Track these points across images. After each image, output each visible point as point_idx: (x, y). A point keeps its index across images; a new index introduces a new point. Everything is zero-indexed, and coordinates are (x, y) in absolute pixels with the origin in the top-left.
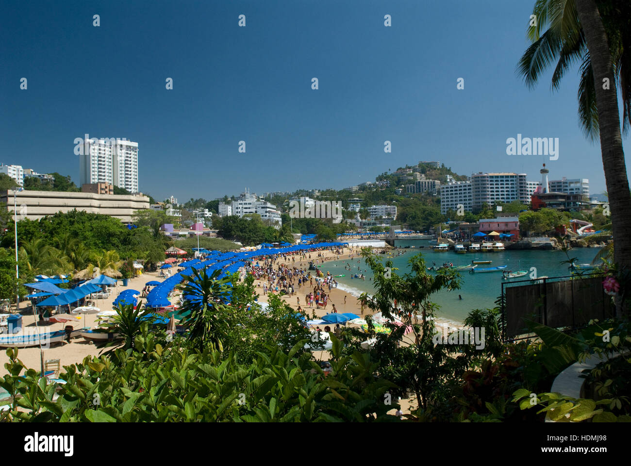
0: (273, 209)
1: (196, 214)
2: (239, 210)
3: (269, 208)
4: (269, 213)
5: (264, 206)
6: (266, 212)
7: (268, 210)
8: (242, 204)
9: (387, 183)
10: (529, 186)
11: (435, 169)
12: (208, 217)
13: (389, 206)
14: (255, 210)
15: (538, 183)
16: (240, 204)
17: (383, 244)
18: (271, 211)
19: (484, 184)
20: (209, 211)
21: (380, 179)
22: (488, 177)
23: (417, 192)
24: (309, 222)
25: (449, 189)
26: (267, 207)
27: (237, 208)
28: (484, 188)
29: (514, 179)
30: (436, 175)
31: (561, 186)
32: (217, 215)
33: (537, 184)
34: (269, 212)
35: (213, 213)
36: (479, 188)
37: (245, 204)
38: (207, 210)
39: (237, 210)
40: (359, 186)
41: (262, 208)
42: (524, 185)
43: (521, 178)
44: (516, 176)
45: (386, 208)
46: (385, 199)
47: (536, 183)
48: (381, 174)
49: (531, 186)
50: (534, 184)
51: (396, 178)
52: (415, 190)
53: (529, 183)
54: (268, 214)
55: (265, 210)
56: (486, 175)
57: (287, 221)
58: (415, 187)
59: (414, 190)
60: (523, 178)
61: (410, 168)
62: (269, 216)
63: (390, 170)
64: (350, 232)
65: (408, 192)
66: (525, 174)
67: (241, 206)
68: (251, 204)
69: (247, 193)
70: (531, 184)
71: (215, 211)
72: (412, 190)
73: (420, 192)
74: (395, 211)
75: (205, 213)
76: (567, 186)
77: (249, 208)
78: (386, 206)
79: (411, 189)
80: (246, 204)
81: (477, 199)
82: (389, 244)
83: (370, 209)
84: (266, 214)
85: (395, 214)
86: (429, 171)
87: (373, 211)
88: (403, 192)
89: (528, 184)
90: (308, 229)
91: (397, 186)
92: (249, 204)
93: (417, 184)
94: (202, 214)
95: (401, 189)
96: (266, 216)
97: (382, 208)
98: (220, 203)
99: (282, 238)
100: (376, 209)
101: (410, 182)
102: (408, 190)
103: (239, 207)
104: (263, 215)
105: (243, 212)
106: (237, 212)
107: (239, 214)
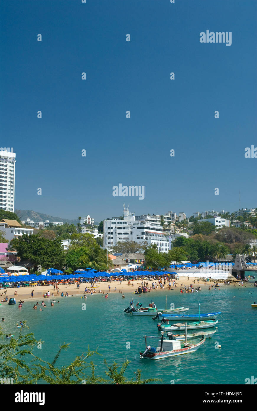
0: (159, 230)
2: (112, 231)
3: (147, 228)
5: (140, 226)
6: (143, 233)
7: (145, 230)
8: (115, 223)
14: (131, 230)
16: (113, 223)
18: (150, 233)
24: (201, 247)
26: (143, 228)
27: (109, 228)
34: (147, 233)
38: (97, 230)
39: (109, 231)
41: (139, 228)
54: (145, 236)
55: (141, 230)
62: (146, 239)
67: (114, 226)
68: (126, 223)
69: (126, 210)
77: (124, 228)
80: (121, 223)
84: (142, 236)
90: (200, 255)
92: (124, 223)
96: (142, 238)
103: (112, 227)
104: (138, 236)
105: (116, 233)
106: (109, 233)
107: (111, 236)
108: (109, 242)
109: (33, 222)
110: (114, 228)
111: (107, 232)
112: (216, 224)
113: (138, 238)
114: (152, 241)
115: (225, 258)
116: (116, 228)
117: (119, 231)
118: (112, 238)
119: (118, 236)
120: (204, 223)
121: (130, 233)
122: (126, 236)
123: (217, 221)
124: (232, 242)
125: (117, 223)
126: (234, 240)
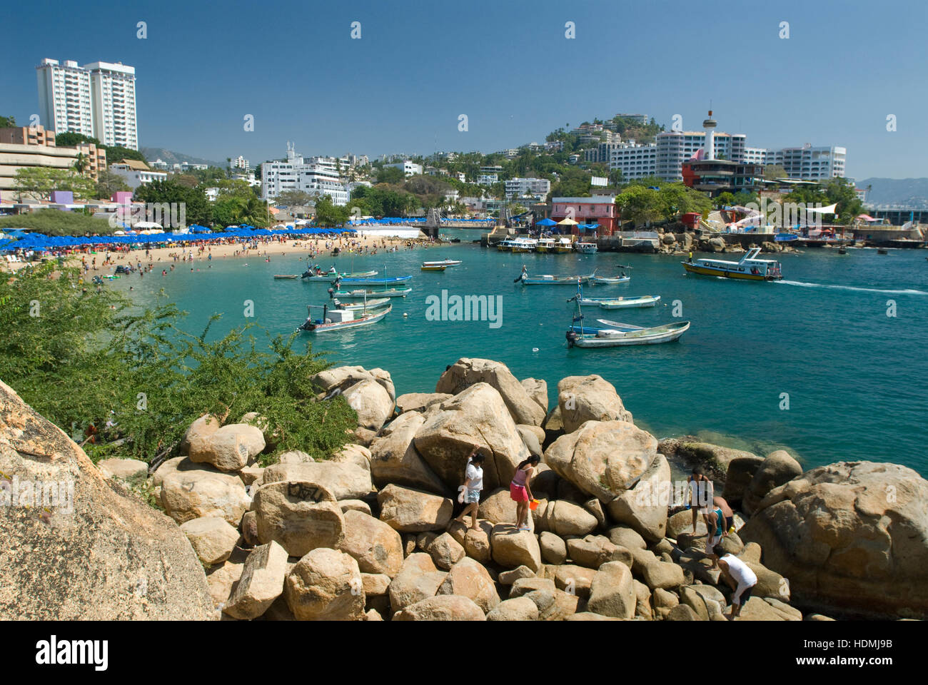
0: (334, 177)
2: (273, 177)
3: (318, 174)
5: (309, 171)
6: (313, 181)
7: (316, 177)
8: (277, 167)
9: (560, 146)
10: (748, 155)
11: (639, 126)
13: (538, 180)
14: (298, 177)
15: (764, 151)
16: (273, 167)
17: (415, 233)
18: (322, 180)
19: (675, 149)
21: (551, 139)
22: (682, 138)
23: (600, 161)
24: (387, 199)
25: (623, 156)
26: (313, 174)
27: (269, 174)
28: (675, 155)
29: (725, 142)
30: (640, 135)
31: (799, 157)
33: (763, 153)
34: (319, 181)
36: (666, 155)
37: (281, 167)
39: (269, 177)
40: (519, 148)
41: (308, 174)
42: (739, 153)
43: (736, 142)
44: (728, 139)
45: (534, 183)
46: (541, 169)
47: (761, 151)
48: (554, 131)
49: (752, 155)
50: (757, 153)
51: (574, 139)
52: (598, 158)
53: (749, 150)
54: (316, 184)
55: (311, 177)
56: (680, 134)
58: (598, 152)
59: (596, 158)
60: (740, 142)
61: (599, 123)
63: (568, 125)
65: (587, 160)
66: (744, 136)
67: (275, 170)
68: (291, 167)
69: (291, 150)
70: (752, 152)
72: (594, 158)
73: (604, 160)
74: (546, 187)
76: (809, 158)
77: (289, 174)
78: (534, 180)
79: (591, 155)
80: (284, 167)
81: (662, 172)
82: (428, 234)
83: (509, 183)
84: (312, 184)
85: (546, 192)
86: (629, 129)
87: (514, 186)
88: (580, 159)
89: (746, 152)
90: (385, 209)
91: (573, 150)
92: (288, 167)
93: (600, 148)
95: (578, 156)
96: (312, 187)
97: (527, 183)
100: (518, 183)
101: (594, 144)
102: (587, 158)
103: (273, 172)
104: (307, 184)
105: (278, 179)
106: (270, 180)
107: (272, 183)
108: (269, 192)
109: (166, 164)
110: (275, 173)
111: (266, 179)
112: (406, 170)
113: (308, 187)
114: (325, 191)
115: (416, 213)
116: (278, 173)
117: (282, 177)
118: (273, 186)
119: (282, 184)
120: (390, 169)
121: (296, 180)
122: (291, 184)
123: (407, 167)
124: (424, 192)
125: (279, 167)
126: (427, 191)
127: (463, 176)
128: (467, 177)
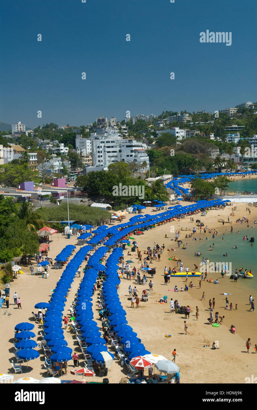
1: (50, 150)
2: (101, 149)
3: (135, 146)
4: (135, 153)
5: (129, 144)
6: (132, 151)
7: (134, 148)
8: (104, 142)
12: (64, 153)
14: (119, 148)
16: (101, 142)
18: (137, 150)
20: (65, 146)
26: (132, 146)
27: (98, 147)
32: (74, 151)
34: (135, 151)
35: (70, 148)
37: (107, 142)
38: (63, 144)
39: (98, 150)
41: (127, 146)
54: (133, 154)
55: (130, 149)
57: (155, 158)
62: (135, 156)
64: (229, 170)
67: (102, 145)
68: (114, 142)
71: (72, 146)
75: (61, 148)
77: (112, 147)
80: (109, 142)
83: (252, 140)
84: (131, 154)
92: (112, 142)
94: (57, 150)
96: (131, 156)
98: (77, 136)
99: (155, 196)
103: (101, 146)
104: (128, 154)
105: (105, 151)
106: (99, 152)
107: (101, 154)
108: (99, 160)
110: (103, 147)
111: (96, 151)
112: (177, 135)
113: (128, 156)
114: (141, 158)
116: (104, 146)
117: (107, 150)
118: (102, 156)
119: (107, 154)
121: (118, 151)
122: (115, 154)
123: (177, 133)
124: (197, 152)
125: (105, 142)
126: (199, 151)
127: (213, 135)
128: (215, 136)
